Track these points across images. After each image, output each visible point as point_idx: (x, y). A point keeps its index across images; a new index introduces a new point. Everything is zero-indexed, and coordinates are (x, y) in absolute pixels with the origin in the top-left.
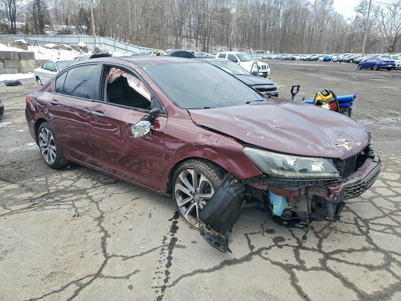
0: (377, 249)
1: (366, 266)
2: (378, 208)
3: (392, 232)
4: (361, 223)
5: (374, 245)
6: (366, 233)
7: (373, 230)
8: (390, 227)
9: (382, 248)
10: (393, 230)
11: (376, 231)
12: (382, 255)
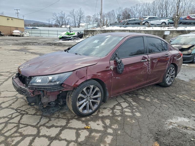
0: (7, 107)
1: (5, 102)
2: (27, 125)
3: (8, 117)
4: (23, 112)
5: (9, 108)
6: (16, 110)
7: (15, 113)
8: (11, 118)
9: (6, 109)
10: (9, 118)
11: (14, 113)
12: (3, 107)
